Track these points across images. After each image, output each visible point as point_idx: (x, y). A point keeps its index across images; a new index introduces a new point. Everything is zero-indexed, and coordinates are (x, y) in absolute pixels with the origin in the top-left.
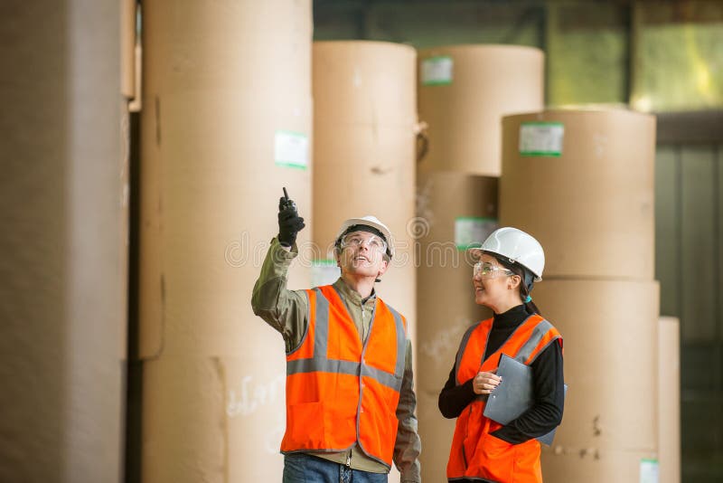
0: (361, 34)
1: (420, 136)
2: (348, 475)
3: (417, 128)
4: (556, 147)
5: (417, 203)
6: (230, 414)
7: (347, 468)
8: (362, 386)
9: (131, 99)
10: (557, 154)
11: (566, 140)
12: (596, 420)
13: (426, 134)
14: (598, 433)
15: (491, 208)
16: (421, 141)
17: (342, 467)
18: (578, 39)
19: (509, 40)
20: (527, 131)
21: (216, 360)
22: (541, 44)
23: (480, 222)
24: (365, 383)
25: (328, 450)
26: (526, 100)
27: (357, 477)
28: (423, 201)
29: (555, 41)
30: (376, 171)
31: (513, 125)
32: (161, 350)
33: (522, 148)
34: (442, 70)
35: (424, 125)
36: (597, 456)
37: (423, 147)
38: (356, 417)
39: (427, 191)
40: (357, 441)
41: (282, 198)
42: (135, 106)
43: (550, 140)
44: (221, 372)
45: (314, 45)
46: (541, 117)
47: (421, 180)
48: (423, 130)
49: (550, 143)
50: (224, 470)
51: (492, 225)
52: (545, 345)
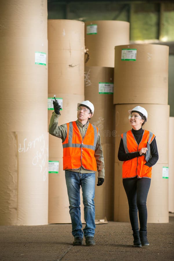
0: (65, 17)
1: (86, 54)
3: (85, 51)
4: (134, 58)
5: (85, 77)
6: (19, 152)
8: (82, 150)
10: (134, 60)
11: (137, 55)
13: (88, 53)
15: (111, 79)
16: (87, 55)
18: (141, 16)
19: (115, 19)
20: (124, 52)
21: (14, 132)
22: (128, 20)
23: (107, 84)
25: (73, 169)
26: (124, 41)
28: (87, 77)
29: (133, 17)
30: (70, 66)
31: (119, 49)
33: (122, 58)
34: (94, 29)
35: (88, 50)
37: (87, 57)
39: (88, 73)
44: (16, 137)
45: (48, 21)
46: (129, 47)
47: (86, 69)
48: (87, 51)
49: (132, 56)
50: (17, 171)
51: (111, 85)
52: (153, 139)
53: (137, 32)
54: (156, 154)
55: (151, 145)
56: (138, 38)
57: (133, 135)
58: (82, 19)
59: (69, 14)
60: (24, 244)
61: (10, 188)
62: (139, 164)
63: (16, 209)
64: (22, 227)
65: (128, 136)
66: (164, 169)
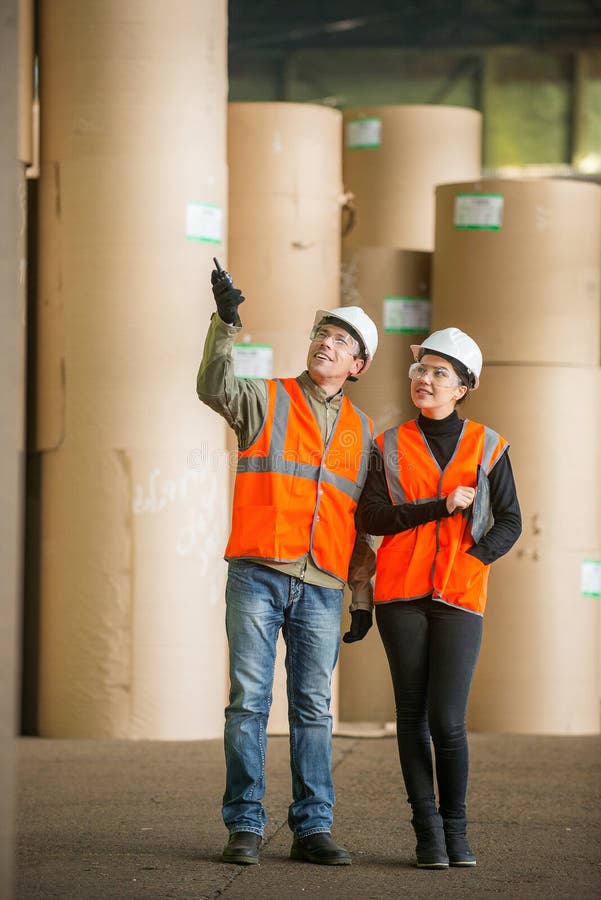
0: (281, 96)
1: (345, 208)
2: (299, 588)
3: (343, 199)
4: (494, 220)
5: (342, 281)
6: (137, 511)
7: (299, 581)
8: (321, 492)
9: (28, 165)
10: (496, 228)
11: (506, 211)
12: (535, 518)
13: (352, 205)
14: (537, 532)
15: (423, 287)
16: (347, 213)
17: (294, 580)
18: (516, 93)
19: (436, 100)
20: (463, 202)
21: (121, 453)
22: (477, 103)
23: (410, 302)
24: (323, 488)
25: (277, 560)
26: (461, 168)
27: (310, 591)
28: (348, 278)
29: (493, 95)
30: (297, 246)
31: (448, 196)
32: (61, 442)
33: (458, 221)
34: (370, 133)
35: (350, 196)
36: (535, 557)
37: (349, 219)
38: (311, 525)
39: (353, 268)
40: (310, 553)
41: (214, 271)
42: (32, 172)
43: (488, 212)
44: (126, 466)
45: (229, 106)
46: (478, 187)
47: (346, 256)
48: (349, 201)
49: (488, 216)
50: (130, 572)
51: (424, 305)
52: (499, 455)
53: (502, 143)
54: (510, 509)
55: (491, 477)
56: (507, 161)
57: (422, 437)
58: (333, 101)
59: (294, 87)
60: (153, 796)
61: (109, 624)
62: (443, 546)
63: (127, 688)
64: (145, 745)
65: (401, 440)
66: (588, 569)
